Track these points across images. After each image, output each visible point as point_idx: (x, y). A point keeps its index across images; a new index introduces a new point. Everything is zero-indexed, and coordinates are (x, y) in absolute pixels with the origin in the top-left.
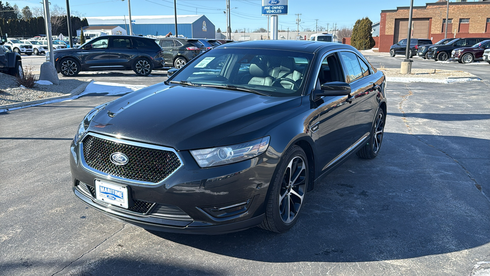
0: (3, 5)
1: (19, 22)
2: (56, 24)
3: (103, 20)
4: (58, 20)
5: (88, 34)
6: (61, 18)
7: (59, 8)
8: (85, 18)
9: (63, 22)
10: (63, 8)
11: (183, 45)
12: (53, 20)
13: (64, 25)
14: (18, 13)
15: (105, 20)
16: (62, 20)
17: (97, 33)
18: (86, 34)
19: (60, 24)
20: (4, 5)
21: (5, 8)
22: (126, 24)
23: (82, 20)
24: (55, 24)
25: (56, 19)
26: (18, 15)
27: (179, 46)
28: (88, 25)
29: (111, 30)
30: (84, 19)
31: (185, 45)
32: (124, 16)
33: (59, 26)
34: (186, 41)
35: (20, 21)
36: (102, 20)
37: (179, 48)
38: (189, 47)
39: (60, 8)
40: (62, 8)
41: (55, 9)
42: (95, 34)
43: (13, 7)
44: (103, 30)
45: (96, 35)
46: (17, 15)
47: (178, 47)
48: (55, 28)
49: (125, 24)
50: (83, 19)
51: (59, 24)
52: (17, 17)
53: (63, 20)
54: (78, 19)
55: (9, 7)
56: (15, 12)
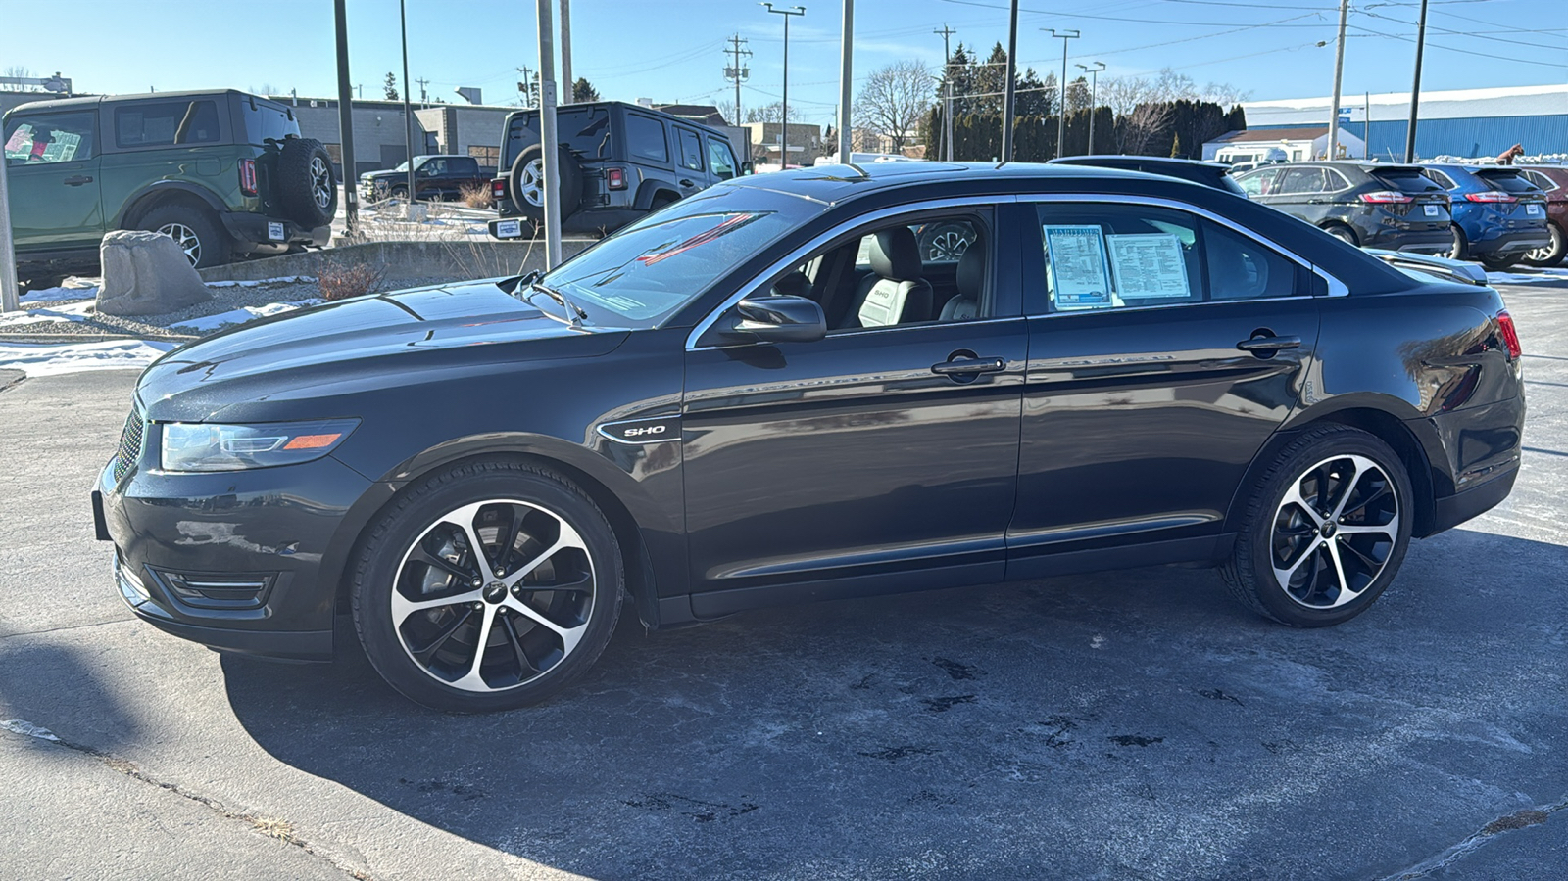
0: (1019, 75)
1: (1043, 123)
2: (1144, 127)
3: (1298, 111)
4: (1152, 113)
5: (1228, 156)
6: (1162, 109)
7: (1175, 79)
8: (1238, 106)
9: (1165, 118)
10: (1186, 76)
11: (1351, 186)
12: (1138, 116)
13: (1167, 128)
14: (1053, 97)
15: (1303, 110)
16: (1165, 112)
17: (1259, 151)
18: (1222, 156)
19: (1157, 127)
20: (1020, 78)
21: (1024, 85)
22: (1369, 122)
23: (1226, 110)
24: (1141, 125)
25: (1149, 111)
26: (1053, 102)
27: (1336, 189)
28: (1244, 127)
29: (1311, 141)
30: (1235, 107)
31: (1358, 184)
32: (1367, 94)
33: (1152, 131)
34: (1366, 172)
35: (1046, 122)
36: (1292, 110)
37: (1336, 196)
38: (1371, 194)
39: (1179, 77)
40: (1183, 79)
41: (1164, 82)
42: (1252, 156)
43: (1043, 83)
44: (1285, 141)
45: (1254, 158)
46: (1049, 103)
47: (1334, 192)
48: (1139, 139)
49: (1365, 120)
50: (1233, 107)
51: (1155, 126)
52: (1049, 110)
53: (1166, 115)
54: (1215, 109)
55: (1033, 81)
56: (1046, 97)
